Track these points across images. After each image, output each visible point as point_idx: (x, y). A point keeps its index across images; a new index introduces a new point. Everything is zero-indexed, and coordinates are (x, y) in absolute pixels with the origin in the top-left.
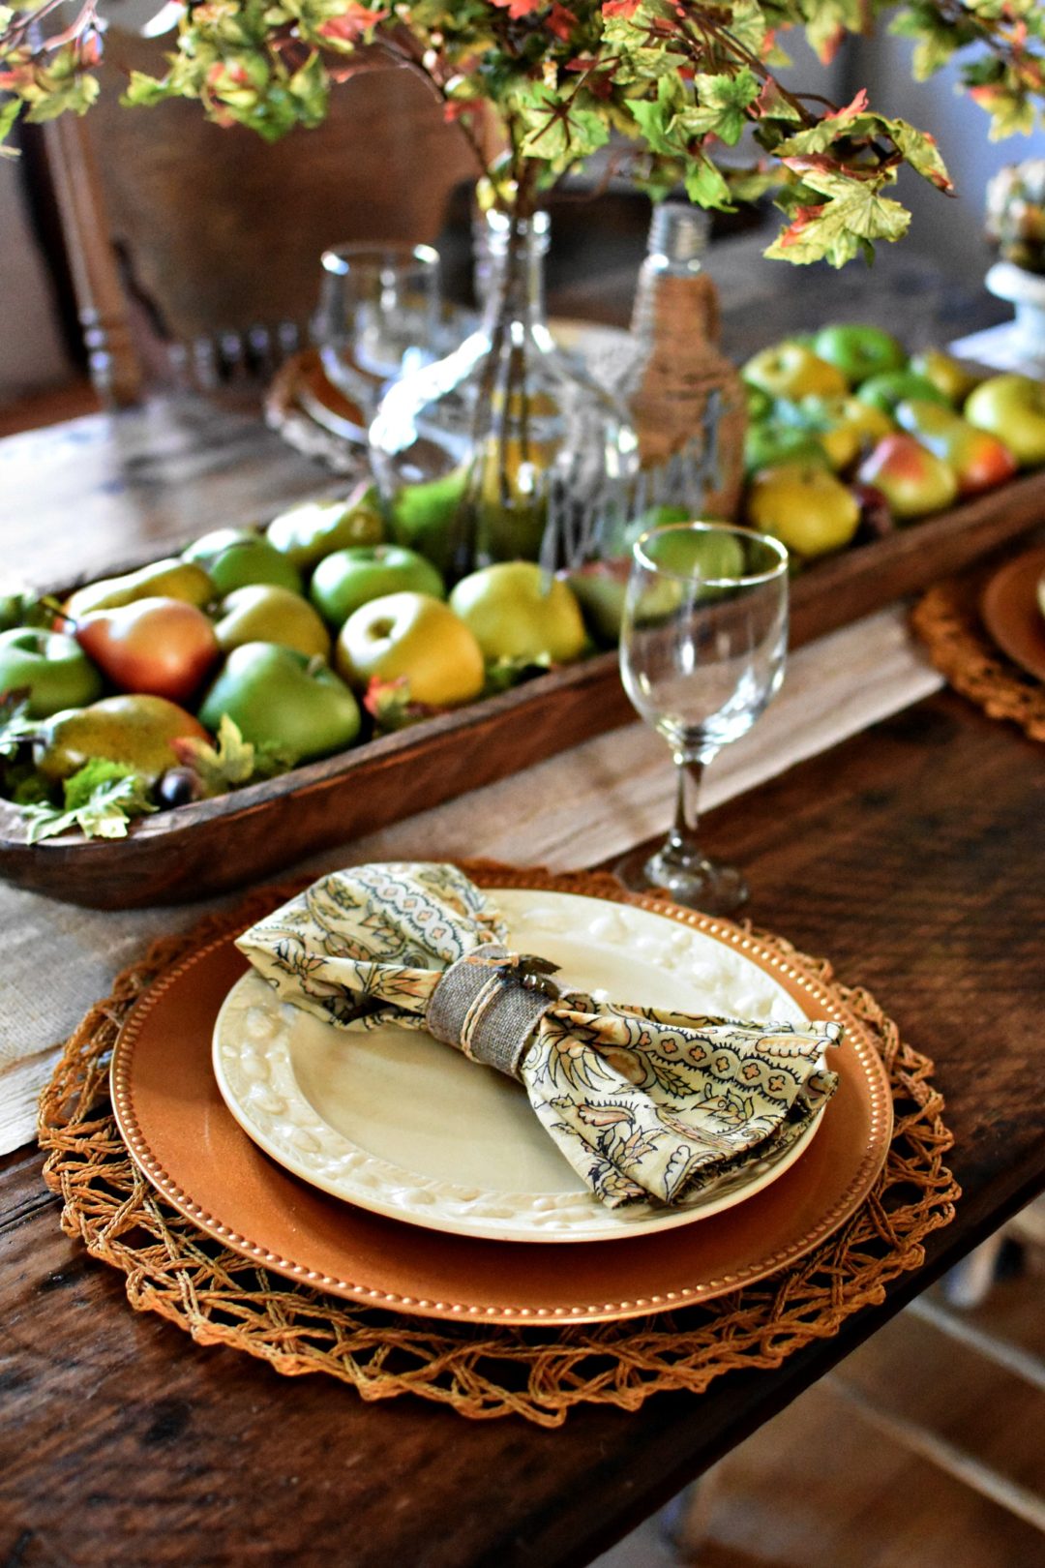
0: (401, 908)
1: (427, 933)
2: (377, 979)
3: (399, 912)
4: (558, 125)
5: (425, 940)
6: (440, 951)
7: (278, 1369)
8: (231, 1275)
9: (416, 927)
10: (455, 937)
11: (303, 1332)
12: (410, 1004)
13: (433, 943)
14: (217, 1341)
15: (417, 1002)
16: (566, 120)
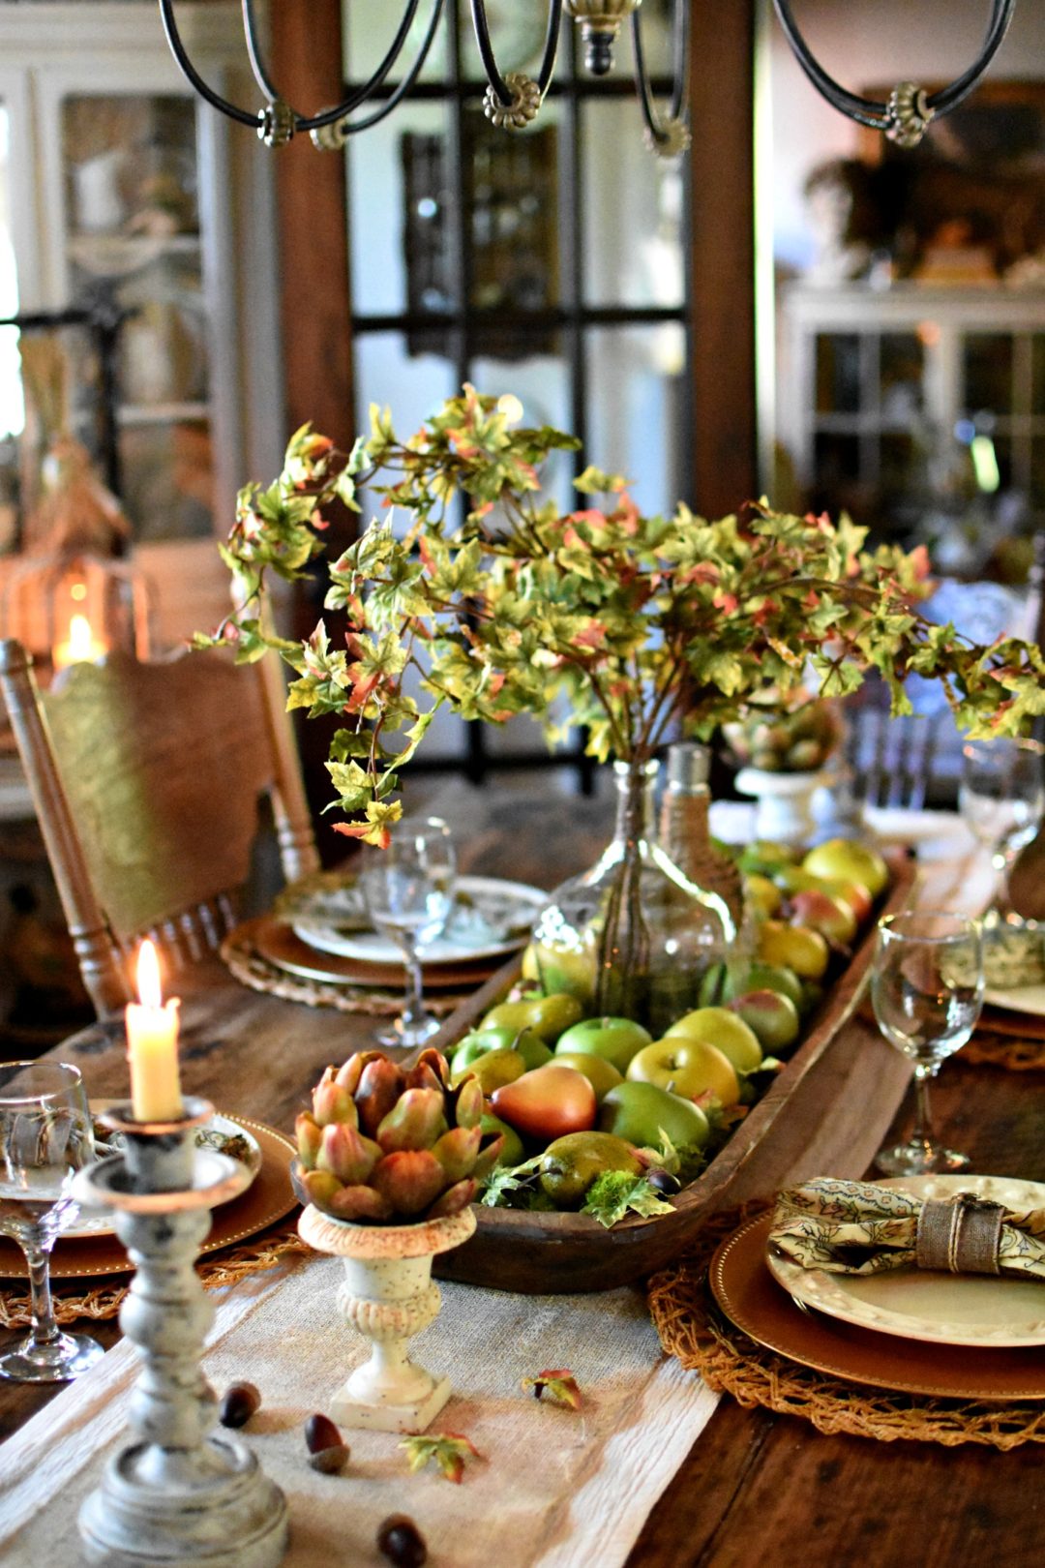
0: (848, 1193)
1: (879, 1202)
2: (877, 1230)
3: (850, 1196)
4: (835, 673)
5: (879, 1207)
6: (894, 1210)
7: (944, 1443)
8: (873, 1407)
9: (868, 1201)
10: (899, 1198)
11: (942, 1424)
12: (898, 1242)
13: (886, 1206)
14: (895, 1437)
15: (905, 1239)
16: (839, 671)
